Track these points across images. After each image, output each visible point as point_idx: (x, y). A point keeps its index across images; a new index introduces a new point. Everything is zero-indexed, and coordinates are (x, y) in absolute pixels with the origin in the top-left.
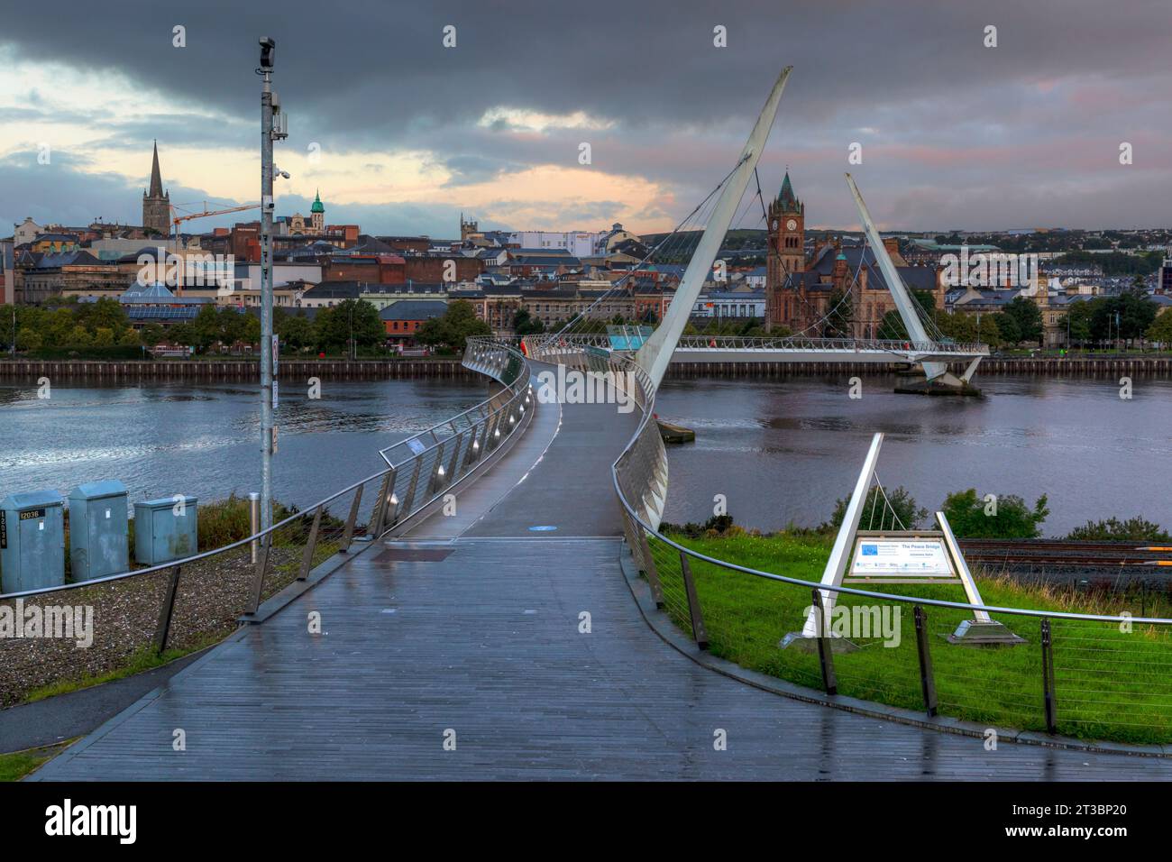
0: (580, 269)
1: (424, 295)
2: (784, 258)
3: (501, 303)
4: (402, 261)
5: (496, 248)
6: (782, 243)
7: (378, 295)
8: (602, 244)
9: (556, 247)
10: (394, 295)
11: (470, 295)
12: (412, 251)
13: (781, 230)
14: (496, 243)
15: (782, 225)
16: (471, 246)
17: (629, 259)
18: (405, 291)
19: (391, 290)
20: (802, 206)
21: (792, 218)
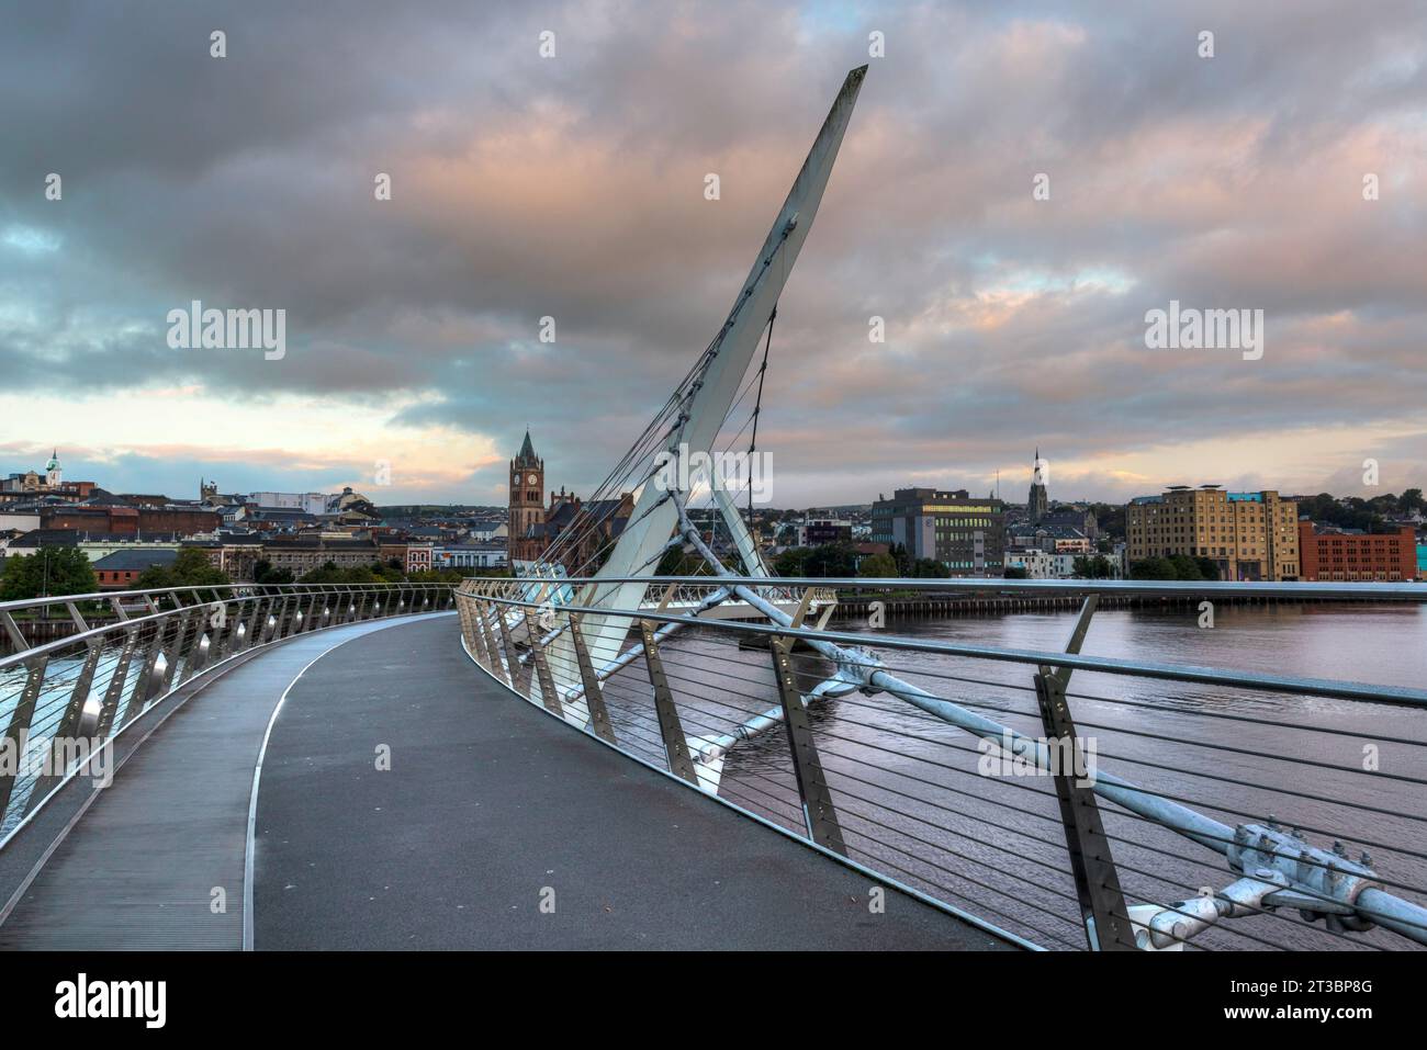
0: (317, 524)
1: (153, 545)
2: (526, 510)
3: (240, 552)
4: (136, 514)
5: (235, 506)
6: (524, 496)
7: (100, 544)
8: (335, 504)
9: (290, 506)
10: (119, 545)
11: (206, 545)
12: (149, 505)
13: (524, 484)
14: (234, 502)
15: (524, 479)
16: (210, 504)
17: (361, 516)
18: (132, 540)
19: (116, 539)
20: (542, 462)
21: (533, 473)
